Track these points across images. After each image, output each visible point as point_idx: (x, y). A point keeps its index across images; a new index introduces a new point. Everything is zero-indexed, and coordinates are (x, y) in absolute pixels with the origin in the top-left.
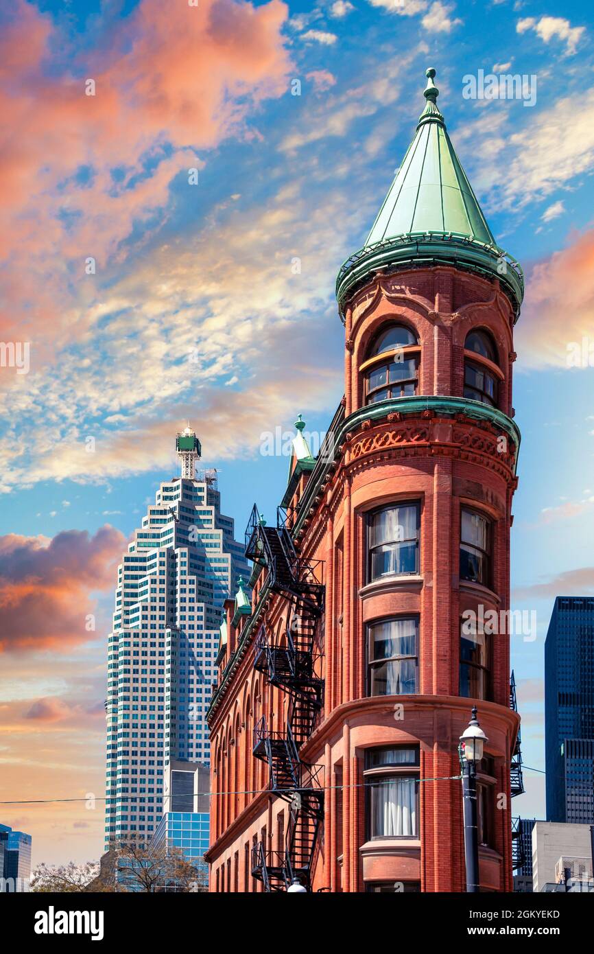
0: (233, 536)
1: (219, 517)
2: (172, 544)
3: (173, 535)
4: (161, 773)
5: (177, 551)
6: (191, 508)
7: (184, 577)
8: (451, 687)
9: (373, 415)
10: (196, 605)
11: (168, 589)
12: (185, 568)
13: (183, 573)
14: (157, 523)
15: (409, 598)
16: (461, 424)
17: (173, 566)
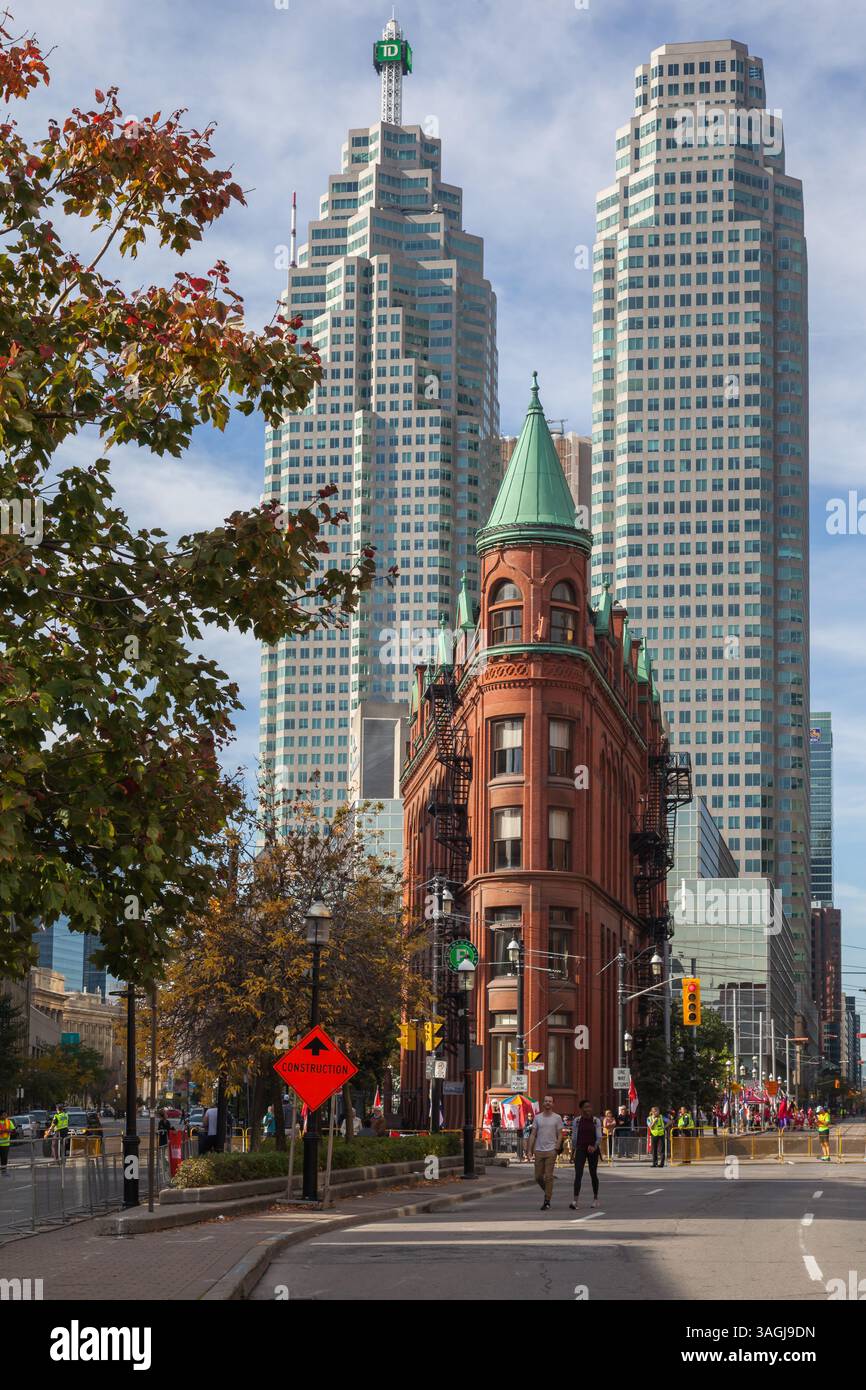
0: (460, 221)
1: (440, 188)
2: (366, 248)
3: (366, 231)
4: (344, 723)
5: (374, 261)
6: (397, 176)
7: (384, 311)
8: (541, 862)
10: (402, 362)
11: (359, 336)
12: (386, 294)
13: (382, 303)
14: (343, 207)
15: (518, 794)
16: (547, 660)
17: (367, 290)
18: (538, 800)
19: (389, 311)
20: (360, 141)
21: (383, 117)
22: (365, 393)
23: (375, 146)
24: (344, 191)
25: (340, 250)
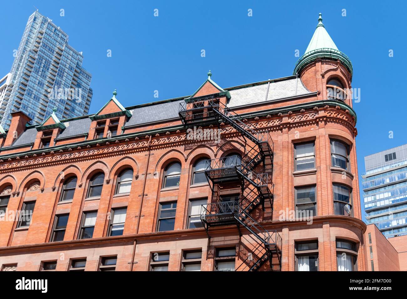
9: (342, 106)
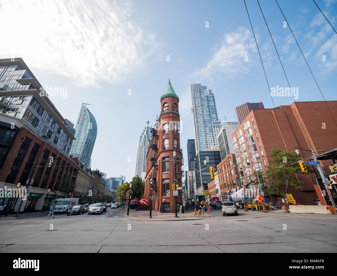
3: (146, 133)
8: (173, 148)
9: (164, 113)
15: (168, 136)
16: (173, 114)
17: (145, 137)
18: (172, 136)
19: (147, 139)
20: (145, 128)
21: (147, 126)
22: (145, 144)
23: (147, 128)
24: (144, 131)
25: (144, 135)
